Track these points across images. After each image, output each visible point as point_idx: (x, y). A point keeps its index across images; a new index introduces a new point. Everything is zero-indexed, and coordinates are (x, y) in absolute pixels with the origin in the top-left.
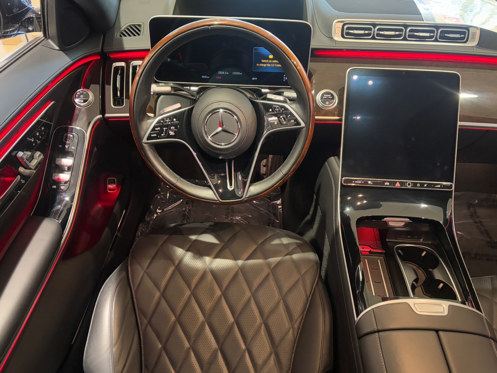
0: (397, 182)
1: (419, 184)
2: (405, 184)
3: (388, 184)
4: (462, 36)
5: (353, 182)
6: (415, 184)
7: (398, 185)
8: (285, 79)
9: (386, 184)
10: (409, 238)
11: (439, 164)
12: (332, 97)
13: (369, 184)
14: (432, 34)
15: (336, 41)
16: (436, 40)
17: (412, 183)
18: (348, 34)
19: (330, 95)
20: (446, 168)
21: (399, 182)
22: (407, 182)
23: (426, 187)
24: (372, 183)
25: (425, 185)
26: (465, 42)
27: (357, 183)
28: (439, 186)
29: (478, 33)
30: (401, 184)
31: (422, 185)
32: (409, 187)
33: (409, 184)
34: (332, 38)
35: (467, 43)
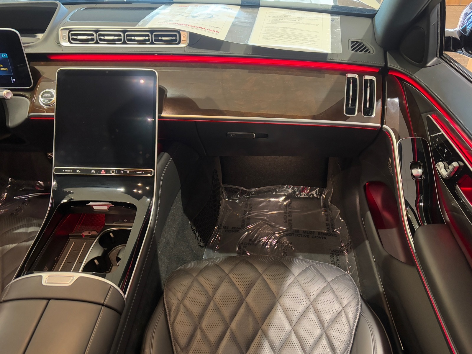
0: (102, 170)
1: (122, 171)
2: (109, 172)
3: (94, 172)
4: (174, 38)
5: (63, 171)
6: (119, 171)
7: (103, 173)
8: (13, 81)
9: (92, 172)
10: (126, 222)
11: (141, 153)
12: (51, 96)
13: (78, 173)
14: (147, 38)
15: (63, 46)
16: (152, 43)
17: (115, 170)
18: (74, 39)
19: (50, 94)
20: (148, 156)
21: (104, 169)
22: (111, 170)
23: (128, 174)
24: (80, 172)
25: (128, 172)
26: (178, 44)
27: (66, 172)
28: (141, 172)
29: (188, 35)
30: (106, 171)
31: (125, 172)
32: (113, 174)
33: (113, 172)
34: (60, 44)
35: (180, 44)
